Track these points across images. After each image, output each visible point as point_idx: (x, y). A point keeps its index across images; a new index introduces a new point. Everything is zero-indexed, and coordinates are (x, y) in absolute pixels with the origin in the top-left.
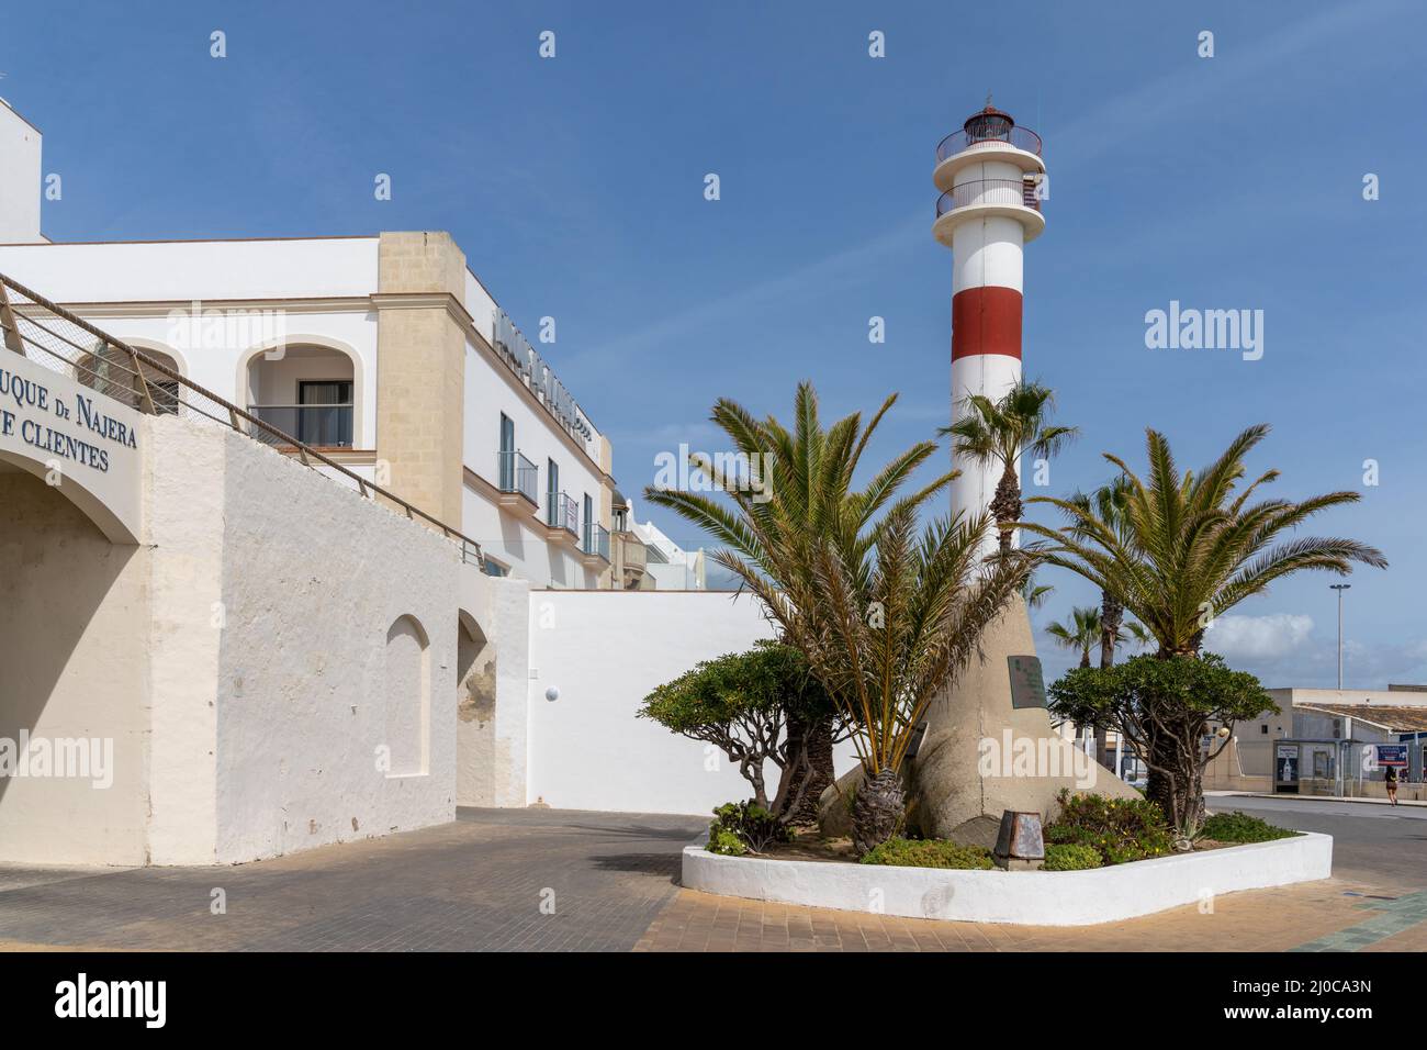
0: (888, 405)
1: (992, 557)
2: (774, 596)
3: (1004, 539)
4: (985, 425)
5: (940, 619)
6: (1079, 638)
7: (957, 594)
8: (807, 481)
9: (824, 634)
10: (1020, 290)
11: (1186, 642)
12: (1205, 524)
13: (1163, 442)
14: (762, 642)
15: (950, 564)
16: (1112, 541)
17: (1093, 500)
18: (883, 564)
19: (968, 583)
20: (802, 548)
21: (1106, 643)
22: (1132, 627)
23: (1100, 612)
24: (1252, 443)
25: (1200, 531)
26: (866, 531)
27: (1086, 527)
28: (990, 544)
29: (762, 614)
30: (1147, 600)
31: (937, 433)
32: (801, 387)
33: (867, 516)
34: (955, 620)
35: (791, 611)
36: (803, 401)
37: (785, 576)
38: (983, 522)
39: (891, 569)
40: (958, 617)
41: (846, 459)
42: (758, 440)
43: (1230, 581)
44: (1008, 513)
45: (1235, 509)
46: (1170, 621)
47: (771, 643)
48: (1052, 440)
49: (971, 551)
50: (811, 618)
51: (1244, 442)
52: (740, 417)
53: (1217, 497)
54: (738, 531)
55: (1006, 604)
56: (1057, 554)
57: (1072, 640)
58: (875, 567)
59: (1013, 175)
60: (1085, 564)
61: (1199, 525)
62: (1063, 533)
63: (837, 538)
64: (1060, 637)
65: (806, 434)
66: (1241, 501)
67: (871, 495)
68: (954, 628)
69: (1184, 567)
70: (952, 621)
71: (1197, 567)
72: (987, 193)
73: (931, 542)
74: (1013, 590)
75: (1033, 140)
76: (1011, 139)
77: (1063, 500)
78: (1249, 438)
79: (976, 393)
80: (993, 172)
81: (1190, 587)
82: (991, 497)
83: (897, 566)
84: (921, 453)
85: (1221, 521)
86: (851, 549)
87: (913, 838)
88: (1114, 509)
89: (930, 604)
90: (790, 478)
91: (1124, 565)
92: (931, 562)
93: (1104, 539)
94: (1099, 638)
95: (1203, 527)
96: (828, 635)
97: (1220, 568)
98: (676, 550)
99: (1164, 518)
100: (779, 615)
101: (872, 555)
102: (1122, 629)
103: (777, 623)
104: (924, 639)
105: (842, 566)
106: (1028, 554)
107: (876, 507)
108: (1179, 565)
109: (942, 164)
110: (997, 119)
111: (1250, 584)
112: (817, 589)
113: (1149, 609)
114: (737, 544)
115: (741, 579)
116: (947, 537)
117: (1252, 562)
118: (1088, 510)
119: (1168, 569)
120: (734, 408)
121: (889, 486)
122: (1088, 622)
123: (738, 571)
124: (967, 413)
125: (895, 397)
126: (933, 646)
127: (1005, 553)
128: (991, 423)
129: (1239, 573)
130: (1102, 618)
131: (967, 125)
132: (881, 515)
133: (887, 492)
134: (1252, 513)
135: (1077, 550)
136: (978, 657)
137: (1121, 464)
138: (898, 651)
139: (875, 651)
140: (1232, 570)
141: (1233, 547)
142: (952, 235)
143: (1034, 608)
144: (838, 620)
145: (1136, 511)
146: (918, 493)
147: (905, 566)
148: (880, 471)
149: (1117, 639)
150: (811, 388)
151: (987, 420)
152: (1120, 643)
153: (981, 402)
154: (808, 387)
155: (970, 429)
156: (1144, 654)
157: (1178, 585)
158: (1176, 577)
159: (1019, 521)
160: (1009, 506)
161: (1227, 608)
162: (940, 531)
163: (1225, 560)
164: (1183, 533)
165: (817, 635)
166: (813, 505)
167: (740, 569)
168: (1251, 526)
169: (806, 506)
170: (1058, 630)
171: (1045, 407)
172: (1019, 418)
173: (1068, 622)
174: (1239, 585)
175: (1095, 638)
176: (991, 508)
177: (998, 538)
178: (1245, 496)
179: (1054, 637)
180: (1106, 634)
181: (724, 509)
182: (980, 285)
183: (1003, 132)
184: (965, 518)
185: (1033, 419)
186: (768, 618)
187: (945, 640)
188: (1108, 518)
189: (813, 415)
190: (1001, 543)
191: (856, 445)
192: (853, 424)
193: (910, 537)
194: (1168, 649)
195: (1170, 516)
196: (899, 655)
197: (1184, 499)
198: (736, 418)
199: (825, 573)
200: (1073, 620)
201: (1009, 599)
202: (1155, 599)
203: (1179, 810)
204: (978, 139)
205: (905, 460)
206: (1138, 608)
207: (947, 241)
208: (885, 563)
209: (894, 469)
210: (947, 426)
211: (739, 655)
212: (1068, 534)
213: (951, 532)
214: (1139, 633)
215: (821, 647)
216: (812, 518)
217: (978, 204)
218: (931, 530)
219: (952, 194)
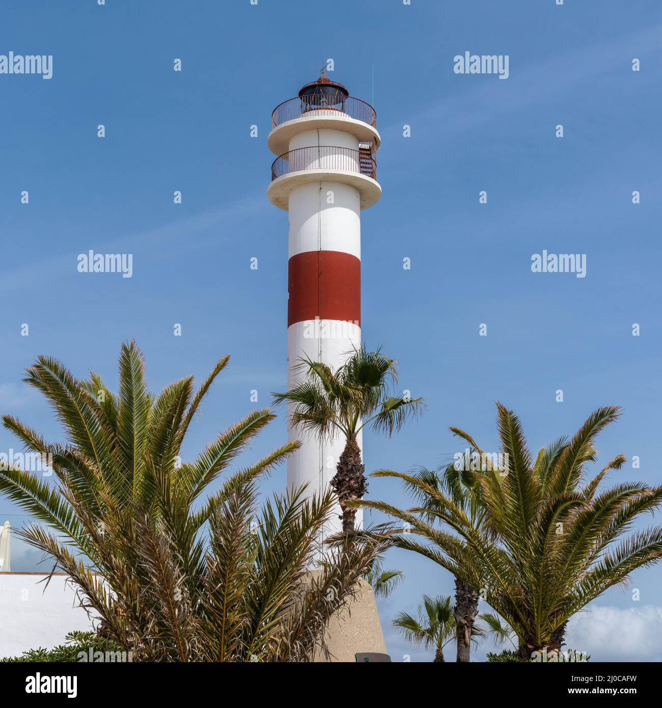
0: (219, 368)
1: (335, 539)
2: (91, 581)
3: (348, 518)
4: (323, 393)
5: (280, 610)
6: (431, 632)
7: (298, 581)
8: (132, 449)
9: (150, 626)
10: (357, 255)
11: (547, 639)
12: (562, 507)
13: (514, 419)
14: (76, 635)
15: (291, 548)
16: (464, 522)
17: (441, 475)
18: (217, 545)
19: (311, 568)
20: (129, 525)
21: (461, 637)
22: (488, 618)
23: (453, 603)
24: (603, 423)
25: (557, 514)
26: (197, 507)
27: (435, 506)
28: (333, 525)
29: (78, 602)
30: (504, 590)
31: (274, 399)
32: (125, 348)
33: (198, 491)
34: (297, 611)
35: (110, 597)
36: (128, 363)
37: (106, 558)
38: (327, 501)
39: (225, 552)
40: (300, 607)
41: (177, 428)
42: (80, 403)
43: (591, 569)
44: (352, 490)
45: (590, 492)
46: (530, 614)
47: (87, 636)
48: (396, 412)
49: (313, 532)
50: (135, 605)
51: (596, 421)
52: (62, 377)
53: (572, 478)
54: (53, 504)
55: (352, 593)
56: (406, 536)
57: (423, 634)
58: (208, 549)
59: (349, 142)
60: (435, 548)
61: (555, 507)
62: (413, 514)
63: (166, 514)
64: (410, 631)
65: (131, 398)
66: (594, 484)
67: (203, 467)
68: (295, 620)
69: (542, 554)
70: (293, 612)
71: (555, 554)
72: (322, 159)
73: (271, 524)
74: (360, 578)
75: (367, 111)
76: (346, 109)
77: (411, 475)
78: (601, 418)
79: (315, 359)
80: (328, 139)
81: (549, 577)
82: (331, 470)
83: (233, 551)
84: (258, 422)
85: (578, 504)
86: (182, 528)
88: (463, 488)
89: (269, 592)
90: (114, 447)
91: (478, 550)
92: (270, 544)
93: (455, 520)
94: (454, 631)
95: (559, 511)
96: (153, 627)
97: (579, 555)
99: (518, 499)
100: (96, 603)
101: (204, 535)
102: (479, 622)
103: (95, 612)
104: (262, 633)
105: (172, 548)
106: (374, 537)
107: (207, 481)
108: (536, 551)
109: (276, 129)
110: (331, 90)
111: (614, 573)
112: (141, 572)
113: (507, 600)
114: (51, 520)
115: (53, 561)
116: (288, 516)
117: (612, 549)
118: (436, 487)
119: (525, 556)
120: (55, 368)
121: (222, 458)
122: (440, 613)
123: (50, 551)
124: (305, 379)
125: (227, 360)
126: (272, 641)
127: (349, 537)
128: (331, 391)
129: (599, 562)
130: (456, 609)
131: (302, 93)
132: (214, 488)
133: (220, 464)
134: (610, 495)
135: (429, 533)
136: (323, 652)
137: (470, 440)
138: (233, 648)
139: (207, 646)
140: (592, 558)
141: (592, 534)
142: (287, 198)
143: (381, 597)
144: (165, 609)
145: (487, 491)
146: (254, 466)
147: (242, 549)
148: (213, 441)
149: (473, 633)
150: (135, 349)
151: (327, 389)
152: (476, 637)
153: (320, 369)
154: (132, 347)
155: (309, 397)
156: (505, 652)
157: (537, 574)
158: (534, 564)
159: (362, 499)
160: (352, 482)
161: (589, 600)
162: (280, 509)
163: (584, 547)
164: (539, 517)
165: (142, 628)
166: (139, 477)
167: (52, 549)
168: (608, 510)
169: (130, 478)
170: (408, 623)
171: (387, 377)
172: (360, 387)
173: (420, 612)
174: (601, 574)
175: (447, 631)
176: (332, 483)
177: (340, 517)
178: (599, 478)
179: (404, 630)
180: (460, 627)
181: (39, 480)
182: (316, 249)
183: (337, 102)
184: (308, 495)
185: (374, 389)
186: (84, 607)
187: (286, 634)
188: (458, 497)
189: (139, 379)
190: (344, 523)
191: (186, 413)
192: (185, 389)
193: (248, 517)
194: (530, 647)
195: (524, 498)
196: (234, 652)
197: (536, 478)
198: (58, 379)
199: (150, 556)
200: (424, 612)
201: (356, 587)
202: (513, 589)
204: (313, 106)
205: (239, 429)
206: (495, 599)
207: (282, 203)
208: (220, 546)
209: (228, 439)
210: (284, 391)
211: (49, 650)
212: (417, 515)
213: (292, 510)
214: (496, 626)
215: (145, 641)
216: (137, 491)
217: (313, 169)
218: (269, 507)
219: (287, 158)
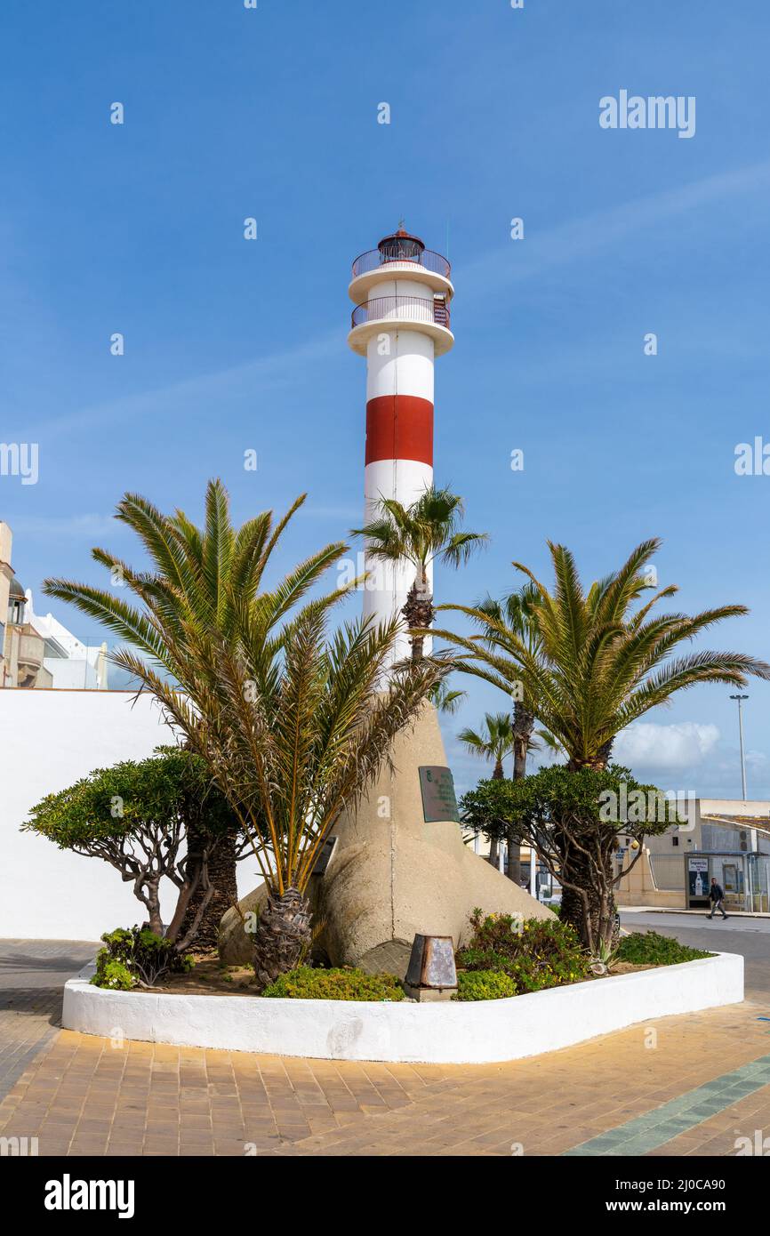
0: (297, 505)
1: (401, 664)
2: (175, 700)
3: (417, 645)
4: (397, 529)
5: (349, 727)
6: (492, 746)
7: (367, 701)
8: (216, 579)
9: (229, 741)
10: (431, 398)
11: (594, 754)
12: (607, 636)
13: (568, 555)
14: (163, 749)
15: (359, 670)
16: (520, 649)
17: (503, 607)
18: (291, 670)
19: (378, 689)
20: (208, 650)
21: (518, 752)
22: (543, 734)
23: (512, 720)
25: (603, 642)
26: (275, 634)
27: (496, 636)
28: (401, 649)
29: (163, 720)
30: (556, 710)
31: (349, 534)
32: (211, 485)
33: (277, 617)
34: (364, 729)
35: (194, 715)
36: (215, 499)
37: (189, 678)
38: (393, 628)
39: (299, 675)
40: (367, 726)
41: (257, 559)
42: (166, 536)
43: (635, 691)
44: (420, 617)
45: (637, 622)
46: (578, 732)
47: (172, 750)
48: (463, 547)
49: (381, 658)
50: (216, 723)
51: (640, 555)
52: (148, 512)
53: (619, 609)
54: (142, 629)
55: (416, 713)
56: (468, 662)
57: (485, 747)
58: (283, 672)
59: (425, 293)
60: (494, 672)
61: (602, 636)
62: (473, 641)
63: (245, 640)
64: (472, 745)
65: (216, 531)
66: (643, 614)
67: (282, 595)
68: (363, 737)
69: (590, 678)
70: (361, 729)
71: (602, 678)
72: (399, 309)
73: (341, 649)
74: (424, 699)
75: (445, 265)
76: (422, 261)
77: (470, 607)
79: (389, 497)
80: (406, 290)
81: (596, 698)
82: (403, 601)
83: (306, 672)
84: (334, 554)
85: (621, 633)
86: (260, 652)
87: (319, 966)
88: (523, 616)
89: (339, 711)
90: (199, 576)
91: (532, 674)
92: (340, 668)
93: (512, 647)
94: (511, 747)
95: (605, 639)
96: (232, 742)
97: (623, 679)
98: (77, 645)
99: (570, 628)
100: (180, 720)
101: (280, 658)
102: (534, 737)
103: (179, 729)
104: (333, 748)
105: (250, 670)
106: (437, 662)
107: (286, 608)
108: (585, 675)
109: (356, 280)
110: (408, 242)
111: (655, 695)
112: (221, 693)
113: (558, 719)
114: (141, 643)
115: (140, 682)
116: (357, 642)
117: (654, 674)
118: (498, 617)
119: (575, 679)
120: (142, 504)
121: (300, 587)
122: (500, 728)
123: (137, 673)
124: (380, 516)
125: (304, 497)
126: (342, 756)
127: (416, 660)
128: (403, 527)
129: (642, 685)
130: (514, 726)
131: (380, 245)
132: (290, 617)
133: (298, 593)
134: (653, 625)
135: (487, 658)
136: (388, 768)
137: (529, 574)
138: (305, 761)
139: (281, 760)
140: (635, 682)
141: (636, 659)
142: (366, 345)
144: (242, 727)
145: (543, 621)
146: (329, 595)
147: (313, 671)
148: (292, 571)
149: (529, 747)
150: (221, 486)
151: (400, 525)
152: (531, 750)
153: (393, 506)
154: (218, 485)
155: (382, 532)
156: (554, 766)
157: (585, 696)
158: (583, 687)
159: (431, 626)
160: (421, 610)
161: (632, 719)
162: (350, 636)
163: (629, 670)
164: (588, 643)
165: (222, 743)
166: (222, 605)
167: (139, 671)
168: (651, 638)
169: (215, 604)
170: (471, 737)
171: (455, 514)
172: (430, 523)
173: (482, 728)
174: (642, 696)
175: (507, 745)
176: (403, 611)
177: (410, 642)
178: (647, 610)
179: (466, 744)
180: (518, 743)
181: (128, 607)
182: (392, 394)
183: (414, 255)
184: (375, 623)
185: (443, 524)
186: (169, 724)
187: (354, 749)
188: (518, 625)
189: (224, 514)
190: (413, 647)
191: (266, 545)
192: (264, 524)
193: (319, 643)
194: (578, 761)
195: (575, 627)
196: (306, 765)
197: (587, 609)
198: (144, 513)
199: (229, 678)
200: (486, 726)
201: (419, 707)
202: (564, 709)
203: (593, 931)
204: (391, 258)
205: (316, 561)
206: (547, 718)
207: (361, 350)
208: (293, 670)
209: (305, 569)
210: (360, 527)
211: (137, 763)
212: (478, 643)
213: (360, 637)
214: (551, 742)
215: (224, 755)
216: (220, 618)
217: (391, 318)
218: (340, 634)
219: (366, 307)
